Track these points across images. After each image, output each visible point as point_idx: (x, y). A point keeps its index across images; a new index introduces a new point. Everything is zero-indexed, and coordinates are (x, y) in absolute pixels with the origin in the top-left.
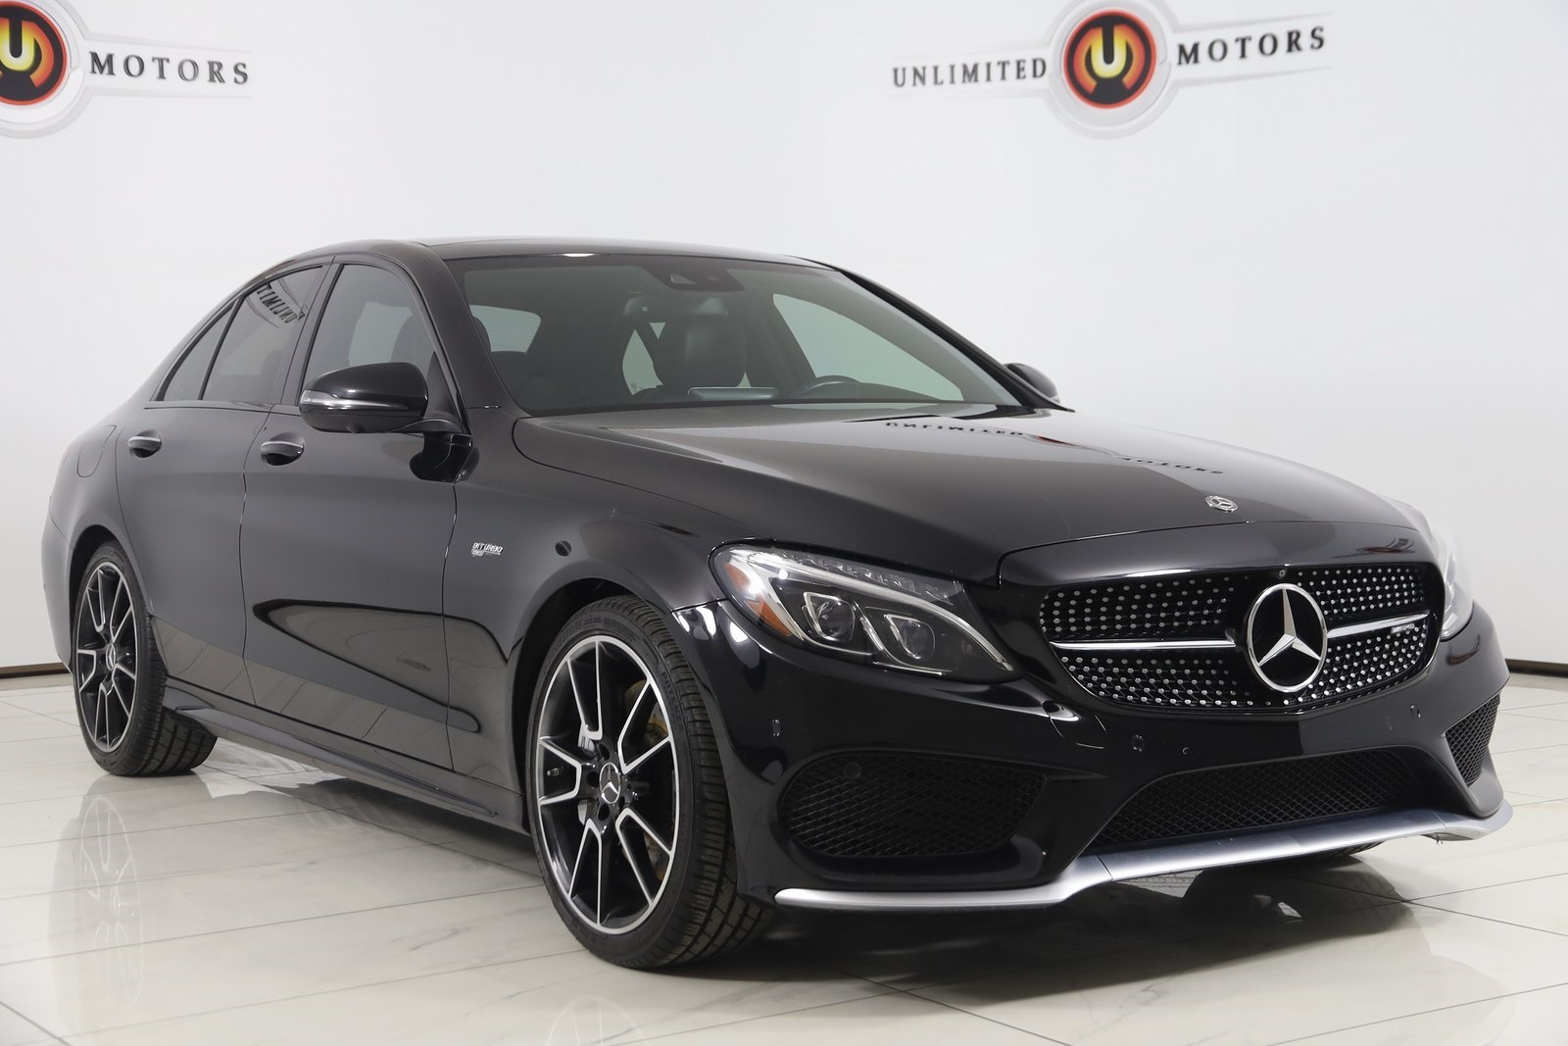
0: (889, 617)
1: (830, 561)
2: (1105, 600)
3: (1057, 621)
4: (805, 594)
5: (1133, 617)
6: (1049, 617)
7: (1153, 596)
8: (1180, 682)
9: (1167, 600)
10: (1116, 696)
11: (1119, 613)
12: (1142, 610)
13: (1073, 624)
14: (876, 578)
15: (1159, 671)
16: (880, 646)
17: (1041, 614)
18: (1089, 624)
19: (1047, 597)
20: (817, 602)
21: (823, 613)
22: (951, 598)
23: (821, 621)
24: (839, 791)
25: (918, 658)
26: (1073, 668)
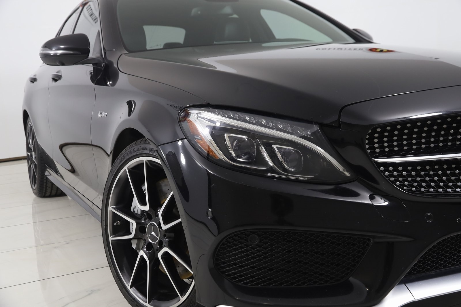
0: (275, 146)
1: (242, 115)
2: (406, 131)
3: (376, 145)
4: (225, 135)
5: (423, 141)
6: (372, 143)
7: (435, 127)
8: (453, 178)
9: (444, 129)
10: (414, 189)
11: (415, 139)
12: (429, 137)
13: (387, 147)
14: (268, 124)
15: (440, 172)
16: (271, 164)
17: (367, 142)
18: (396, 146)
19: (370, 131)
20: (232, 139)
21: (236, 146)
22: (313, 134)
23: (235, 151)
24: (247, 251)
25: (293, 170)
26: (387, 174)
